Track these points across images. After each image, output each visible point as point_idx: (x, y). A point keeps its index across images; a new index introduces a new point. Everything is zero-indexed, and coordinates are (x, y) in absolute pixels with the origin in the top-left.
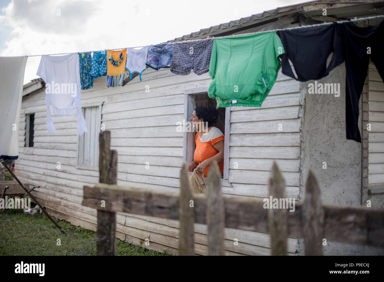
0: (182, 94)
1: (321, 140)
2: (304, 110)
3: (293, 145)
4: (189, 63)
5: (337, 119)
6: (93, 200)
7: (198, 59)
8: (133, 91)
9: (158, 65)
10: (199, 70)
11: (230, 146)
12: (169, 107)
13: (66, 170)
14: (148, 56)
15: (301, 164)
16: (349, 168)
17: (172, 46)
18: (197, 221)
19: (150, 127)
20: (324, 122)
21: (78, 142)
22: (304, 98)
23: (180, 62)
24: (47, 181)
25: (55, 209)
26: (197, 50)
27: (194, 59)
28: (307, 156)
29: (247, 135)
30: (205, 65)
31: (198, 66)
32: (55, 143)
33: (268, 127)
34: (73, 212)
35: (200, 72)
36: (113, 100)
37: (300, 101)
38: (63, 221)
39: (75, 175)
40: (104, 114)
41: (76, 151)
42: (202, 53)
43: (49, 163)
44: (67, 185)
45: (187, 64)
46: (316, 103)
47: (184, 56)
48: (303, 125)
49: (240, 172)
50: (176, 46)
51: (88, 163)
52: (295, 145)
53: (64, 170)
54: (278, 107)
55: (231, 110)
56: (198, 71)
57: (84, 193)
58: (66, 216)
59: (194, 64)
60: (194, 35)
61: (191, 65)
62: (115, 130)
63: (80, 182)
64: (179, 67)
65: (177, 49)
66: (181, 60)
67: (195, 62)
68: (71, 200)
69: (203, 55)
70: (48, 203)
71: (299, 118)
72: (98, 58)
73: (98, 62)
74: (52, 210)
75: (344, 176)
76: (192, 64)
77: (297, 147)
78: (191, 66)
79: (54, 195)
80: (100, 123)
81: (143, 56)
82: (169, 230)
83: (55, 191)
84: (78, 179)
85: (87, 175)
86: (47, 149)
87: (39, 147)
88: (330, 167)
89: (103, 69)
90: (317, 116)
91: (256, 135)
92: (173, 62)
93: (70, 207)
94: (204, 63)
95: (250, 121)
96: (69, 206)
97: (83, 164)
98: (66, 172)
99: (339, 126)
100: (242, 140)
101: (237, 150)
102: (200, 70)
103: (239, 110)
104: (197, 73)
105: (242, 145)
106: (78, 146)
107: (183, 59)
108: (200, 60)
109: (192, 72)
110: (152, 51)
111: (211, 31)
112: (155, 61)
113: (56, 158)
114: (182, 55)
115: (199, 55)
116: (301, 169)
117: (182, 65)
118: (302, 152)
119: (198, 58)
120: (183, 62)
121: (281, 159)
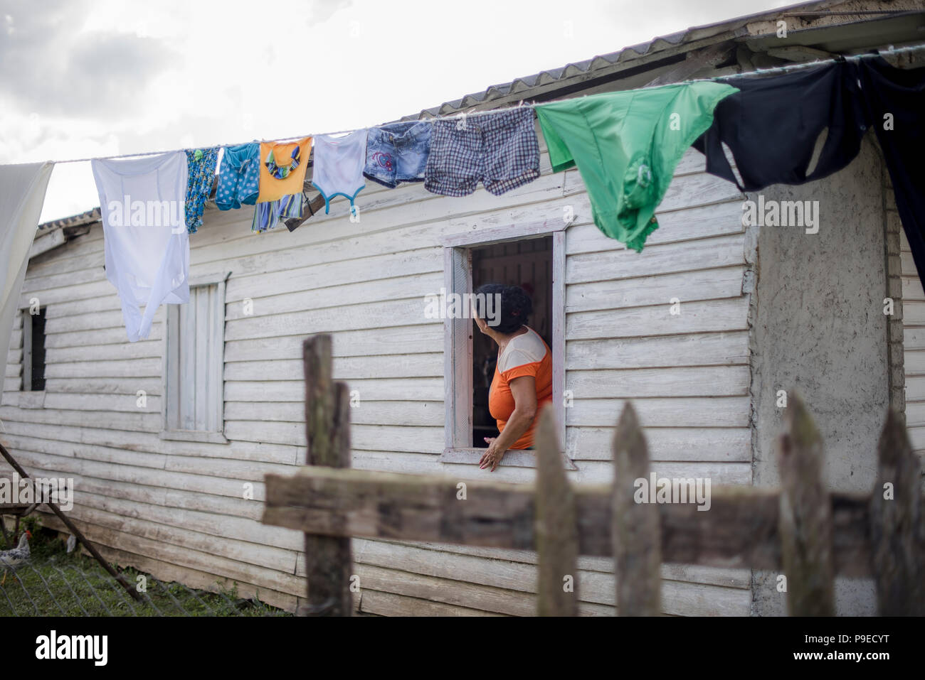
0: (435, 247)
1: (798, 348)
2: (756, 277)
3: (732, 362)
4: (473, 167)
5: (831, 297)
6: (293, 509)
7: (495, 157)
8: (308, 245)
9: (395, 174)
10: (497, 181)
11: (567, 371)
12: (402, 279)
13: (133, 445)
14: (369, 154)
15: (754, 406)
16: (862, 413)
17: (427, 126)
18: (584, 551)
19: (355, 330)
20: (802, 305)
21: (163, 375)
22: (756, 246)
23: (449, 164)
24: (83, 474)
25: (109, 541)
26: (492, 135)
27: (484, 158)
28: (767, 388)
29: (611, 341)
30: (513, 170)
31: (495, 172)
32: (102, 378)
33: (665, 319)
34: (155, 547)
35: (500, 187)
36: (253, 269)
37: (747, 255)
38: (131, 570)
39: (157, 456)
40: (231, 303)
41: (159, 396)
42: (505, 141)
43: (89, 428)
44: (136, 481)
45: (467, 168)
46: (782, 258)
47: (459, 149)
48: (754, 312)
49: (596, 432)
50: (439, 126)
51: (191, 425)
52: (736, 362)
53: (128, 445)
54: (689, 271)
55: (567, 283)
56: (496, 185)
57: (268, 492)
58: (138, 559)
59: (485, 169)
60: (470, 102)
61: (479, 172)
62: (260, 341)
63: (174, 471)
64: (446, 178)
65: (442, 133)
66: (453, 160)
67: (488, 164)
68: (150, 518)
69: (508, 147)
70: (88, 528)
71: (744, 295)
72: (238, 160)
73: (236, 171)
74: (100, 545)
75: (852, 433)
76: (480, 168)
77: (742, 367)
78: (476, 173)
79: (103, 508)
80: (223, 324)
81: (356, 153)
82: (411, 582)
83: (106, 496)
84: (167, 466)
85: (190, 454)
86: (82, 393)
87: (60, 391)
88: (818, 411)
89: (245, 187)
90: (786, 289)
91: (634, 340)
92: (431, 164)
93: (147, 535)
94: (511, 164)
95: (617, 307)
96: (144, 533)
97: (179, 427)
98: (135, 449)
99: (836, 312)
100: (599, 355)
101: (587, 380)
102: (499, 183)
103: (588, 280)
104: (492, 189)
105: (597, 367)
106: (164, 384)
107: (457, 157)
108: (502, 158)
109: (480, 188)
110: (378, 140)
111: (516, 90)
112: (387, 166)
113: (106, 415)
114: (456, 148)
115: (497, 147)
116: (755, 419)
117: (456, 171)
118: (755, 378)
119: (497, 154)
120: (458, 163)
121: (701, 397)
